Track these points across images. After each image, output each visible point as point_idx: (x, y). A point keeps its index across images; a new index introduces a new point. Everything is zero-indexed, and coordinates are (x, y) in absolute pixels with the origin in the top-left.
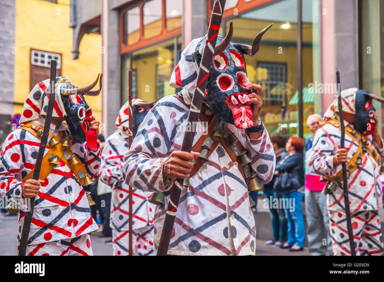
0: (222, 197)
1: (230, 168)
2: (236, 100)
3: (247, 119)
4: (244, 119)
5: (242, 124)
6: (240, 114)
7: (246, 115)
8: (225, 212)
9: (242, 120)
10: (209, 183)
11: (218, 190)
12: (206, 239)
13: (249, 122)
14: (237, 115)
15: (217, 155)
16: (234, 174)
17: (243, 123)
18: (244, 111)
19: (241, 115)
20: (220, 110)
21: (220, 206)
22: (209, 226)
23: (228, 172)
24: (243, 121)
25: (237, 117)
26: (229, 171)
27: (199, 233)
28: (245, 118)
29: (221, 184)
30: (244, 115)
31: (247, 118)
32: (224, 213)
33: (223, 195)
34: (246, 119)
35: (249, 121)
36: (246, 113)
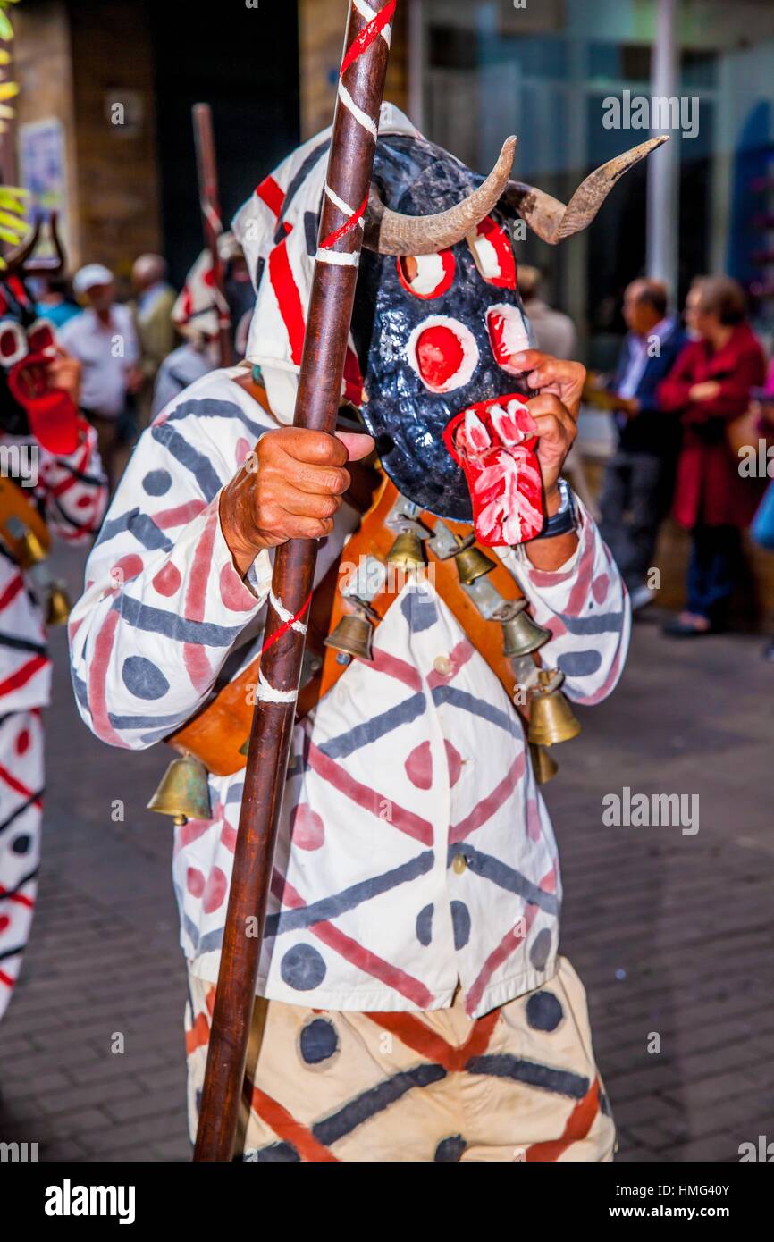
0: (420, 791)
1: (456, 671)
2: (483, 430)
3: (523, 505)
4: (511, 504)
5: (501, 526)
6: (498, 490)
7: (519, 489)
8: (426, 848)
9: (502, 512)
10: (373, 740)
11: (408, 765)
12: (350, 948)
13: (525, 517)
14: (488, 492)
15: (403, 622)
16: (476, 695)
17: (505, 524)
18: (513, 476)
19: (502, 492)
20: (419, 469)
21: (409, 827)
22: (362, 900)
23: (452, 690)
24: (504, 516)
25: (486, 501)
26: (453, 684)
27: (325, 920)
28: (515, 501)
29: (418, 743)
30: (512, 493)
31: (520, 499)
32: (424, 854)
33: (424, 783)
34: (517, 508)
35: (528, 511)
36: (519, 482)
